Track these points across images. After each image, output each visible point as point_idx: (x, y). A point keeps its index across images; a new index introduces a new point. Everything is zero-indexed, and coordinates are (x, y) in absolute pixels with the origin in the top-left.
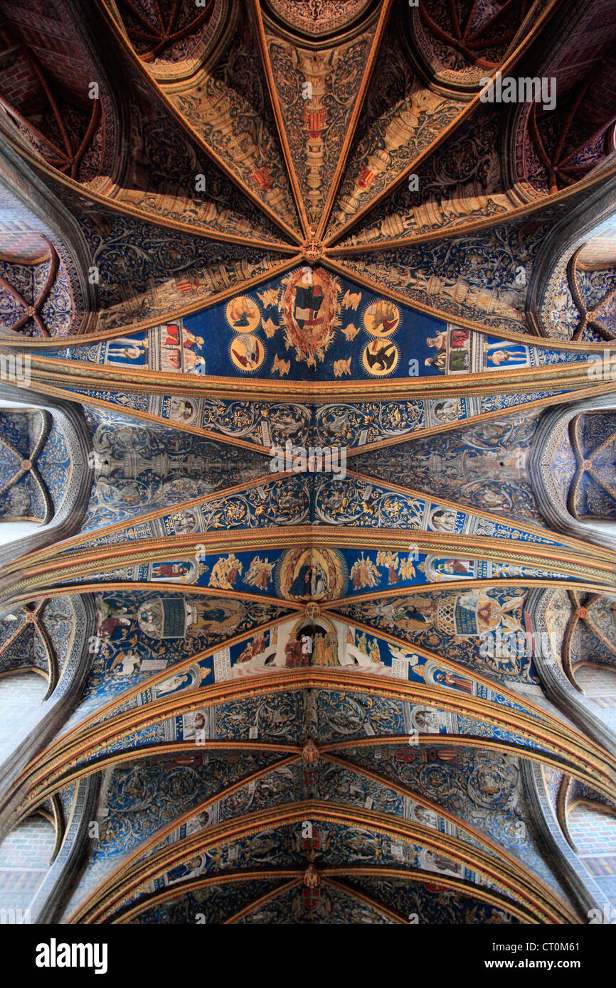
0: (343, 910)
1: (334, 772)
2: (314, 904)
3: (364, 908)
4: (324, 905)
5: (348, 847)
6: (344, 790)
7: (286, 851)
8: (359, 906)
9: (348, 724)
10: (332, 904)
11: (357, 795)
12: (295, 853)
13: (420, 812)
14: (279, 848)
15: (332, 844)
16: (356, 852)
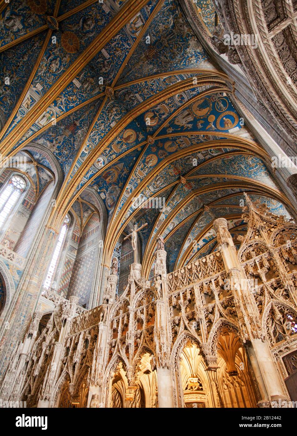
0: (166, 177)
1: (196, 207)
2: (174, 170)
3: (162, 185)
4: (171, 173)
5: (179, 194)
6: (191, 206)
7: (196, 181)
8: (163, 183)
9: (201, 220)
10: (170, 175)
11: (187, 208)
12: (192, 181)
13: (173, 224)
14: (199, 182)
15: (183, 190)
16: (176, 195)
